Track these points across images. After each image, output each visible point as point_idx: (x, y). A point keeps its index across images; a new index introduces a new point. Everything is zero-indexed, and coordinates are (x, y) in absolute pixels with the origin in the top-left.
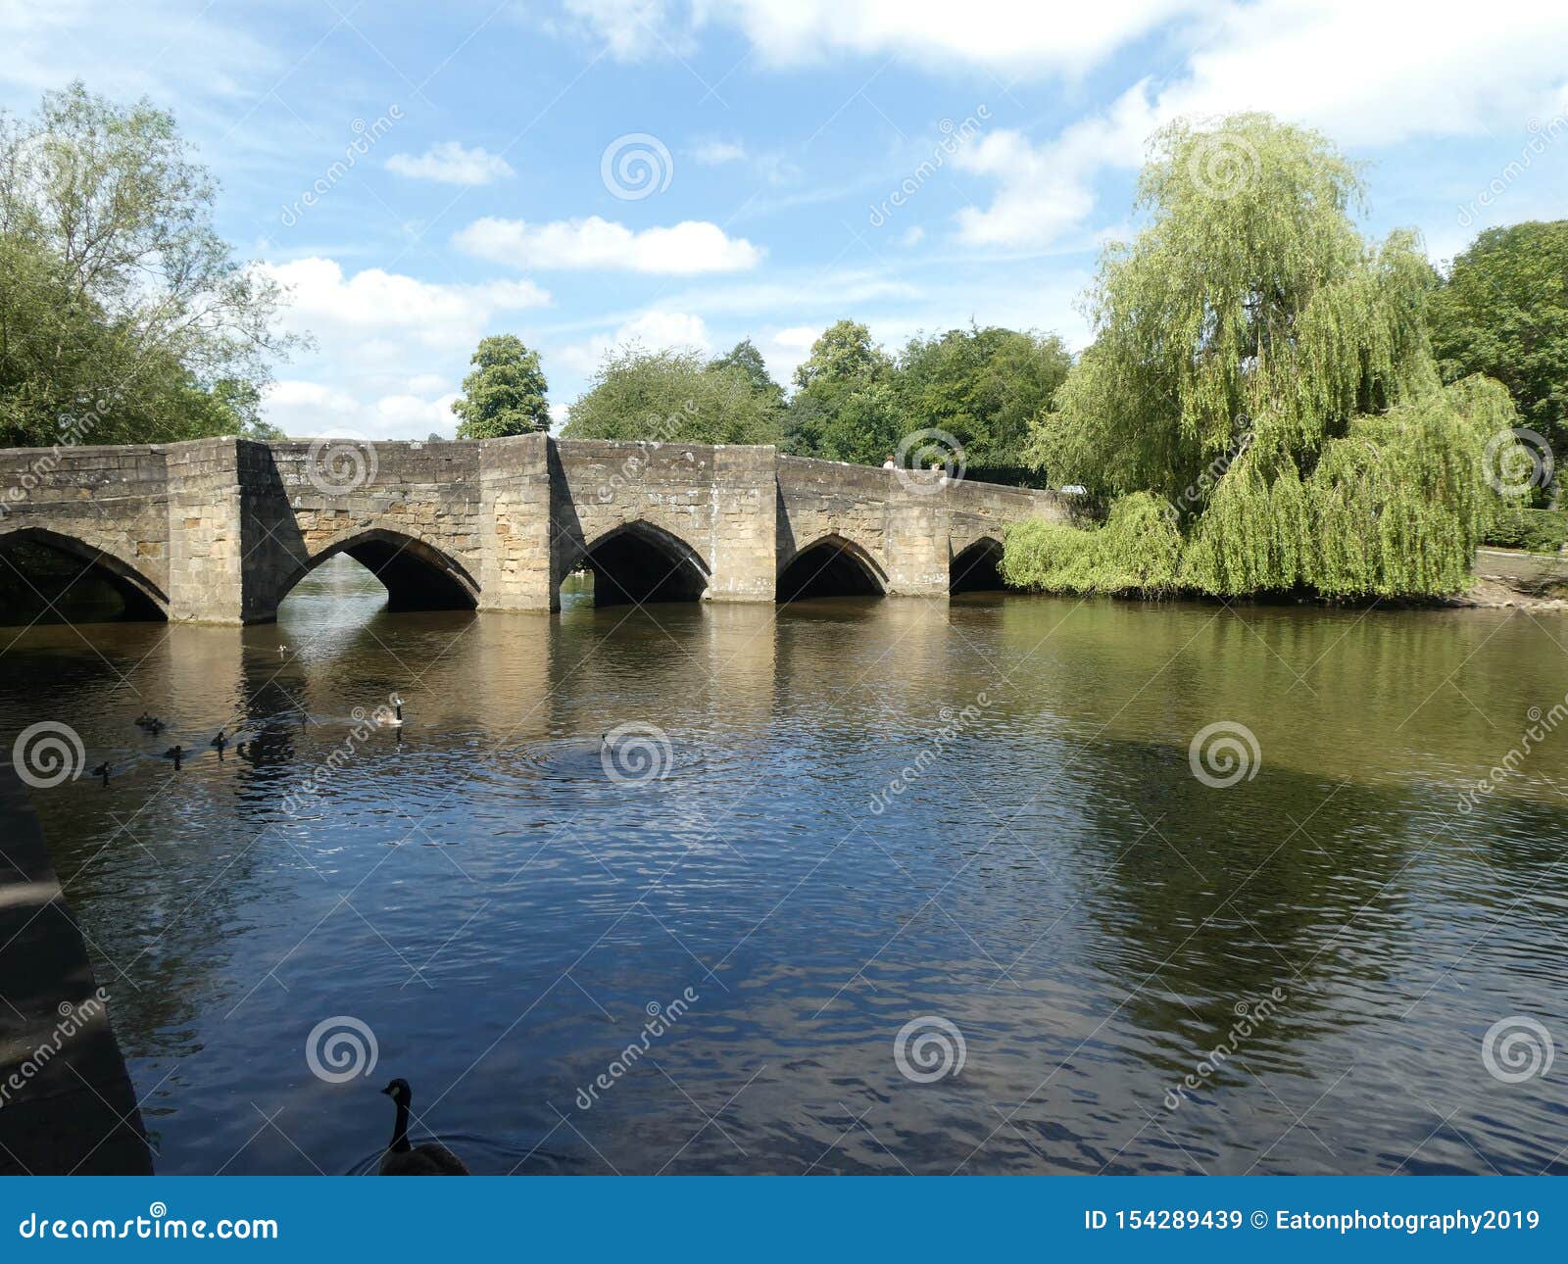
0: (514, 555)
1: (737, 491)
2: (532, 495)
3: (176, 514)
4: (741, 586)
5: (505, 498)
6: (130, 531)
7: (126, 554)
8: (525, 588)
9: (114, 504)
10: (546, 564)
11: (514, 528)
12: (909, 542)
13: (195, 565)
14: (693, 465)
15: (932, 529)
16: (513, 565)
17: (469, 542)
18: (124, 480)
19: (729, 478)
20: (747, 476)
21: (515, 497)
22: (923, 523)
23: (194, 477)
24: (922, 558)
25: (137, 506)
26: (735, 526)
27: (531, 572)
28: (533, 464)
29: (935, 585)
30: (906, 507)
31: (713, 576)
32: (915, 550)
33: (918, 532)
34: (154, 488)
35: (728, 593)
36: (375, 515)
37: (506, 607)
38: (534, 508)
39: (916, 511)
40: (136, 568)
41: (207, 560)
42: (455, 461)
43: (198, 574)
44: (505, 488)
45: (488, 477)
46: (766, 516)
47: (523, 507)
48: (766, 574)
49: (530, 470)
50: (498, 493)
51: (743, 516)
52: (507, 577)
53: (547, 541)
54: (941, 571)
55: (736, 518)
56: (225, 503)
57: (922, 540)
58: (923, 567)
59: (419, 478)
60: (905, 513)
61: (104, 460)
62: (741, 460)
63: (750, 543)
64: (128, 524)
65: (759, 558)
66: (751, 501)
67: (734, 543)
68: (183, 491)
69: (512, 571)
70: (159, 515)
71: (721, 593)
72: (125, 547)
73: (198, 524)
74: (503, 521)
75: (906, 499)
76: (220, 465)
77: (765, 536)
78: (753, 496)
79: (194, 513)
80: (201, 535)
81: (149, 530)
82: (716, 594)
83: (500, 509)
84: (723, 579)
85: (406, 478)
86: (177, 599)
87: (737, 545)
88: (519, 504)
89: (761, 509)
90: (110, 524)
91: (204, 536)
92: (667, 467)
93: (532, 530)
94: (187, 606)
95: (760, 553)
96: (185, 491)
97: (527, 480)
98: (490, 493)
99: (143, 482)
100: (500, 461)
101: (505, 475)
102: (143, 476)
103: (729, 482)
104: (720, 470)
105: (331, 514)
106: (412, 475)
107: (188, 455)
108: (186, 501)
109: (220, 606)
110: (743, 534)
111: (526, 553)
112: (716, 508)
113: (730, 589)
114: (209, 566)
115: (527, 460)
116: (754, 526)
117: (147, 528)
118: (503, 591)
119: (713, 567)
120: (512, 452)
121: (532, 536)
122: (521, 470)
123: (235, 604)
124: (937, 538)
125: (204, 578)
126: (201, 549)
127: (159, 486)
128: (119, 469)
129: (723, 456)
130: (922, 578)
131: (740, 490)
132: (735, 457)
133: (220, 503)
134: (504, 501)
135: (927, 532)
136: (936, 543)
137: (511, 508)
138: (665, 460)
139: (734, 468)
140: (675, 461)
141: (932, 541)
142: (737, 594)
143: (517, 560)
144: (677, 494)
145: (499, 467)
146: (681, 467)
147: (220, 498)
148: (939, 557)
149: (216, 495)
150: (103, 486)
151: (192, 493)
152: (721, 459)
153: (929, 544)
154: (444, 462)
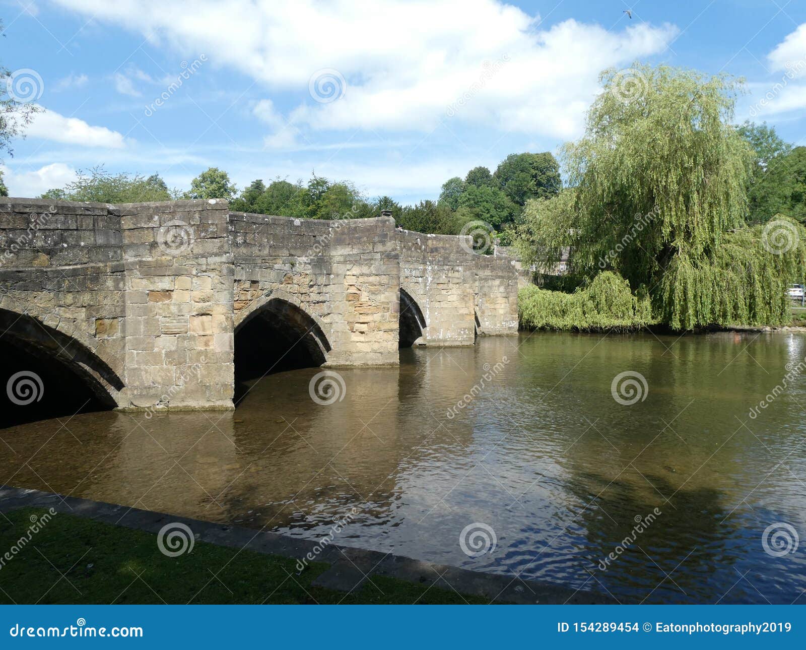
0: (363, 319)
1: (446, 267)
2: (384, 268)
3: (136, 284)
4: (449, 335)
5: (356, 270)
6: (89, 307)
7: (83, 333)
8: (376, 346)
9: (75, 273)
10: (396, 326)
11: (364, 296)
12: (494, 302)
13: (165, 344)
15: (507, 293)
16: (364, 327)
17: (324, 308)
18: (82, 244)
19: (439, 258)
20: (453, 257)
21: (365, 270)
22: (502, 289)
24: (501, 312)
25: (96, 276)
26: (444, 292)
27: (381, 333)
28: (383, 243)
29: (510, 328)
30: (491, 279)
31: (428, 329)
32: (497, 306)
33: (499, 295)
34: (111, 254)
35: (439, 340)
36: (276, 285)
37: (357, 363)
38: (384, 279)
39: (497, 282)
40: (94, 351)
41: (184, 338)
43: (169, 354)
44: (357, 262)
45: (338, 253)
46: (467, 285)
47: (372, 279)
48: (467, 325)
49: (379, 247)
50: (349, 267)
51: (451, 285)
52: (355, 337)
53: (397, 307)
54: (513, 319)
55: (445, 286)
56: (212, 274)
57: (501, 300)
58: (502, 317)
59: (300, 252)
60: (490, 282)
61: (62, 218)
62: (447, 245)
63: (456, 304)
64: (86, 298)
65: (462, 315)
66: (456, 274)
67: (443, 305)
68: (148, 259)
69: (362, 333)
70: (117, 287)
71: (434, 341)
72: (84, 326)
73: (170, 297)
74: (353, 290)
75: (490, 274)
77: (466, 299)
78: (458, 271)
79: (164, 284)
80: (174, 309)
81: (108, 304)
82: (429, 341)
83: (351, 280)
84: (434, 330)
85: (293, 252)
86: (137, 383)
87: (446, 306)
88: (367, 275)
89: (464, 280)
90: (69, 298)
91: (180, 311)
92: (410, 249)
93: (382, 298)
94: (152, 392)
95: (464, 311)
96: (150, 259)
97: (378, 256)
98: (341, 266)
99: (100, 247)
100: (351, 239)
101: (355, 251)
102: (100, 241)
103: (439, 261)
104: (432, 252)
105: (247, 285)
106: (295, 248)
107: (156, 218)
108: (151, 271)
109: (203, 388)
110: (450, 298)
111: (377, 317)
112: (430, 279)
113: (441, 337)
114: (186, 343)
115: (376, 239)
116: (459, 292)
117: (105, 302)
118: (354, 350)
119: (428, 321)
120: (362, 231)
121: (383, 303)
122: (371, 248)
123: (225, 386)
124: (511, 299)
125: (176, 358)
126: (174, 325)
127: (115, 252)
128: (77, 230)
129: (434, 242)
130: (501, 324)
131: (448, 267)
132: (443, 244)
133: (204, 274)
134: (355, 273)
135: (504, 295)
136: (510, 302)
137: (361, 279)
138: (410, 244)
139: (442, 251)
140: (414, 244)
141: (508, 300)
142: (445, 341)
143: (367, 323)
144: (415, 269)
145: (349, 244)
146: (416, 249)
147: (204, 268)
148: (512, 310)
149: (199, 264)
150: (61, 250)
151: (161, 261)
152: (433, 244)
153: (506, 303)
154: (312, 238)
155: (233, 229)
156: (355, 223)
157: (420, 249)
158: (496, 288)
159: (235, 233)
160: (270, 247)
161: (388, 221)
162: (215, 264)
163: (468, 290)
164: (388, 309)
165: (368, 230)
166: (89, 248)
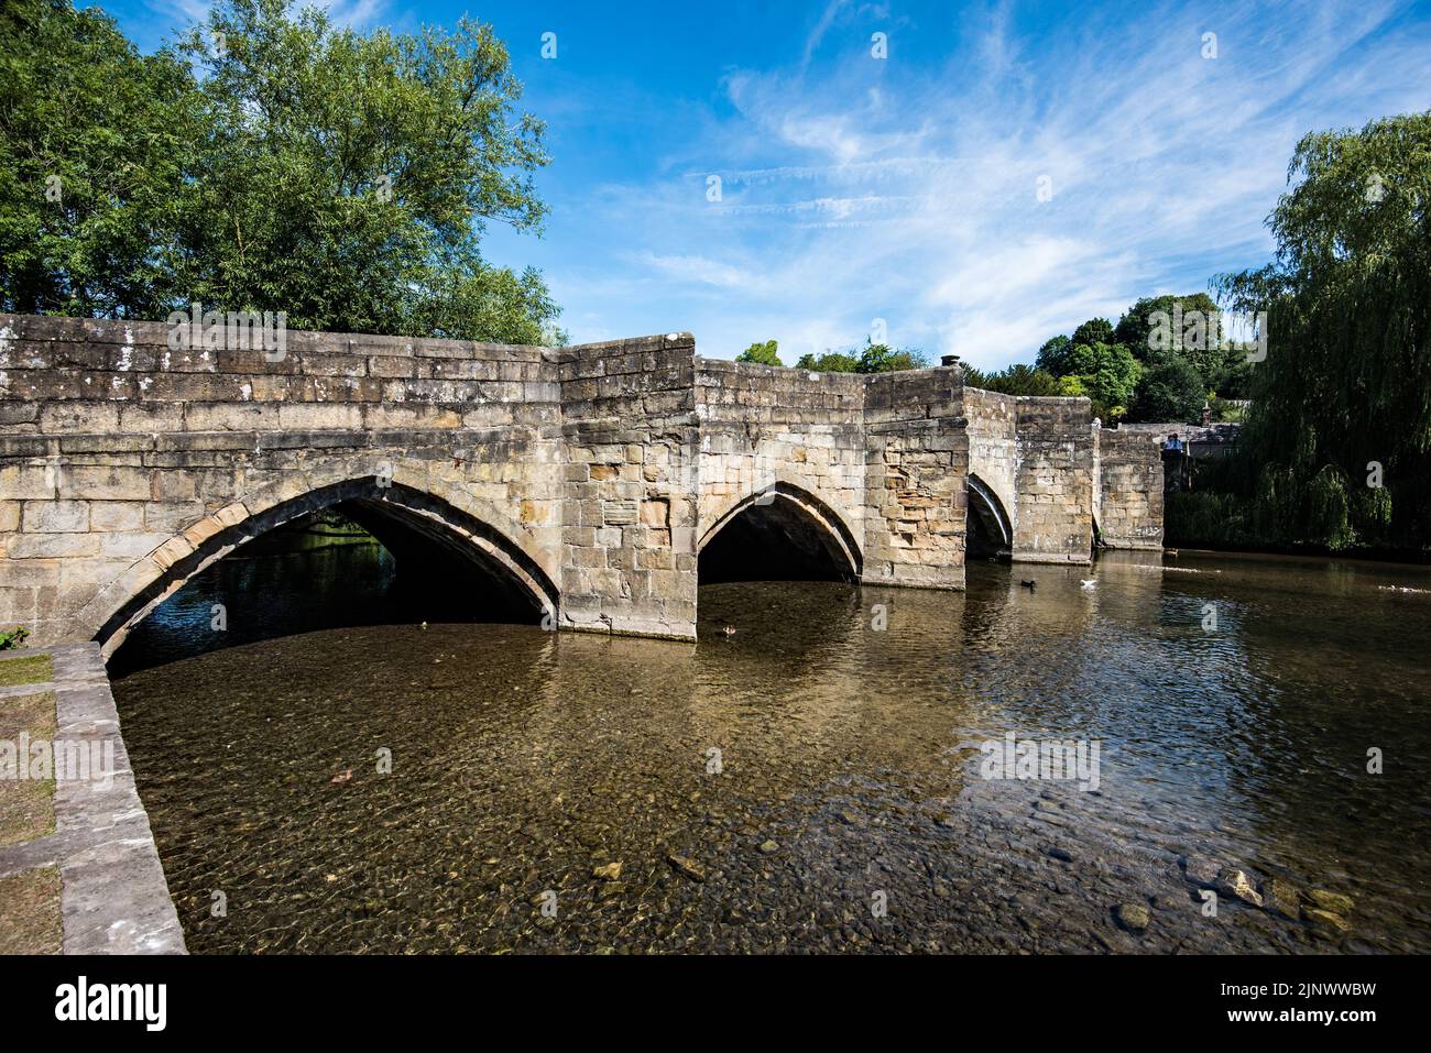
0: (910, 515)
1: (1045, 444)
2: (943, 441)
3: (575, 456)
5: (901, 444)
6: (511, 483)
8: (929, 556)
9: (492, 438)
10: (962, 528)
11: (913, 483)
12: (1122, 498)
13: (607, 538)
15: (1146, 486)
16: (910, 528)
17: (853, 497)
18: (505, 400)
20: (1058, 428)
21: (914, 443)
22: (1136, 479)
23: (612, 399)
24: (1136, 513)
25: (522, 443)
27: (937, 537)
30: (1118, 464)
31: (1012, 534)
32: (1128, 505)
33: (1131, 488)
34: (544, 414)
36: (781, 464)
38: (944, 458)
39: (1129, 469)
40: (516, 543)
41: (632, 532)
42: (846, 399)
43: (612, 552)
44: (903, 434)
45: (875, 420)
47: (925, 457)
48: (1077, 532)
49: (937, 411)
50: (889, 439)
51: (1052, 471)
53: (963, 499)
54: (1154, 526)
57: (1133, 496)
58: (1136, 521)
59: (816, 419)
60: (1117, 469)
61: (478, 364)
62: (1049, 412)
63: (1061, 499)
64: (509, 471)
65: (1071, 516)
66: (1063, 455)
67: (1039, 500)
68: (590, 420)
69: (907, 536)
72: (504, 509)
73: (616, 473)
74: (895, 473)
75: (1118, 456)
76: (664, 379)
78: (1065, 450)
79: (608, 454)
80: (620, 490)
81: (537, 481)
83: (893, 459)
84: (1024, 535)
85: (806, 418)
86: (573, 590)
87: (1044, 501)
88: (918, 452)
89: (1074, 463)
90: (485, 470)
91: (628, 491)
92: (990, 418)
93: (939, 485)
94: (591, 603)
95: (1073, 510)
96: (593, 421)
97: (935, 423)
98: (879, 439)
99: (530, 404)
100: (894, 400)
101: (900, 417)
102: (530, 397)
103: (1034, 435)
104: (1024, 421)
106: (811, 413)
107: (602, 363)
108: (593, 437)
109: (655, 604)
110: (1050, 490)
111: (931, 513)
112: (1019, 462)
113: (1033, 547)
114: (633, 539)
115: (933, 398)
116: (1067, 481)
117: (534, 478)
118: (895, 560)
119: (1014, 523)
120: (912, 388)
121: (941, 492)
122: (924, 412)
123: (683, 602)
124: (1151, 495)
125: (621, 558)
126: (620, 513)
127: (550, 412)
128: (498, 380)
129: (1027, 409)
130: (1134, 531)
131: (1048, 444)
132: (1042, 410)
133: (661, 441)
134: (899, 448)
135: (1140, 488)
136: (1150, 498)
137: (908, 457)
138: (989, 410)
139: (1040, 421)
140: (994, 411)
141: (1147, 496)
143: (915, 522)
144: (996, 446)
145: (892, 407)
146: (998, 416)
147: (659, 433)
148: (1153, 511)
149: (652, 427)
150: (476, 407)
151: (605, 423)
152: (1024, 411)
153: (1142, 500)
154: (837, 399)
155: (719, 384)
156: (902, 376)
157: (1005, 417)
158: (1128, 478)
159: (722, 388)
160: (773, 408)
161: (952, 371)
162: (674, 426)
163: (1081, 479)
164: (950, 502)
165: (920, 386)
166: (515, 406)
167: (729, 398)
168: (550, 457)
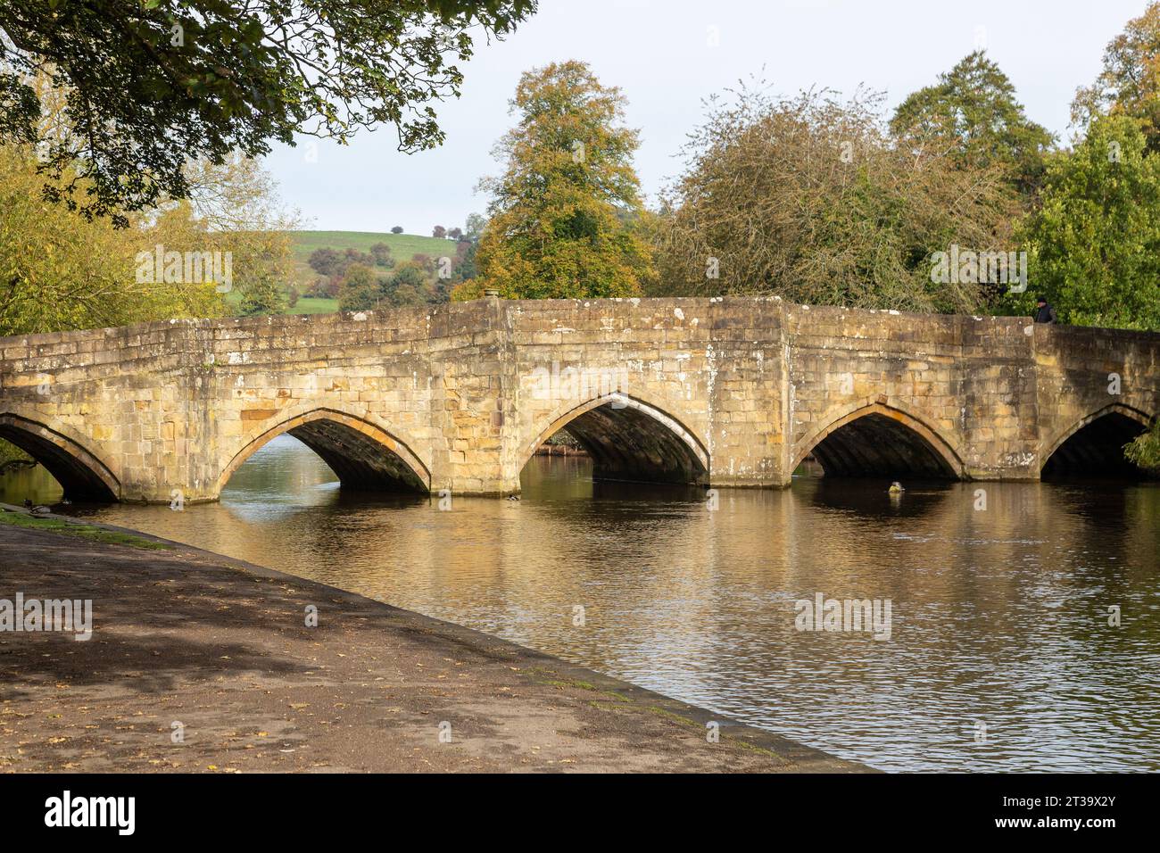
0: (464, 433)
1: (736, 353)
3: (127, 395)
4: (743, 469)
5: (454, 370)
6: (86, 415)
7: (82, 435)
8: (476, 471)
9: (73, 388)
10: (497, 444)
11: (463, 406)
13: (145, 447)
14: (684, 324)
15: (1016, 395)
16: (464, 445)
18: (82, 364)
19: (727, 337)
20: (748, 334)
21: (465, 369)
22: (1004, 387)
24: (1006, 433)
25: (93, 389)
26: (735, 395)
27: (481, 452)
28: (483, 332)
29: (1021, 468)
30: (983, 366)
31: (712, 457)
32: (996, 422)
34: (107, 371)
35: (729, 477)
36: (318, 392)
38: (485, 381)
39: (995, 371)
40: (91, 451)
41: (156, 443)
42: (402, 332)
43: (148, 456)
44: (455, 359)
45: (437, 348)
47: (471, 381)
48: (771, 455)
49: (480, 339)
50: (447, 365)
51: (744, 382)
52: (455, 458)
53: (497, 418)
54: (1025, 450)
55: (736, 385)
57: (1003, 409)
58: (1006, 445)
59: (362, 353)
60: (982, 373)
61: (65, 345)
62: (741, 315)
63: (753, 415)
64: (85, 407)
65: (762, 435)
66: (753, 364)
67: (734, 417)
69: (461, 451)
71: (720, 478)
72: (82, 430)
73: (148, 406)
74: (453, 396)
77: (767, 409)
78: (755, 359)
79: (144, 394)
80: (150, 416)
82: (715, 478)
83: (451, 383)
84: (721, 460)
85: (349, 352)
87: (738, 419)
88: (467, 376)
89: (763, 376)
90: (70, 407)
91: (154, 418)
93: (482, 406)
95: (762, 429)
96: (135, 373)
97: (477, 351)
98: (440, 364)
100: (450, 330)
101: (455, 345)
103: (728, 343)
104: (717, 327)
106: (356, 348)
110: (743, 406)
111: (477, 431)
112: (715, 372)
113: (731, 474)
115: (477, 328)
116: (758, 395)
117: (101, 410)
118: (448, 474)
119: (710, 447)
120: (462, 319)
121: (483, 413)
122: (470, 340)
124: (1022, 407)
125: (151, 459)
126: (150, 431)
127: (113, 368)
128: (78, 353)
129: (721, 312)
130: (1003, 459)
131: (740, 352)
132: (735, 313)
134: (454, 373)
135: (1008, 398)
136: (1020, 413)
137: (461, 381)
138: (648, 320)
139: (733, 326)
140: (660, 319)
141: (1017, 410)
142: (739, 478)
143: (467, 439)
145: (448, 336)
146: (668, 325)
148: (1026, 431)
150: (64, 370)
151: (142, 375)
152: (718, 315)
153: (1013, 415)
154: (390, 333)
157: (681, 325)
158: (994, 385)
160: (311, 348)
161: (489, 303)
163: (771, 392)
164: (489, 421)
165: (468, 317)
166: (88, 367)
167: (263, 345)
168: (112, 398)
